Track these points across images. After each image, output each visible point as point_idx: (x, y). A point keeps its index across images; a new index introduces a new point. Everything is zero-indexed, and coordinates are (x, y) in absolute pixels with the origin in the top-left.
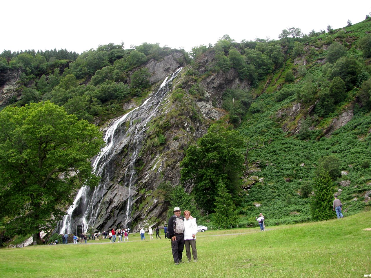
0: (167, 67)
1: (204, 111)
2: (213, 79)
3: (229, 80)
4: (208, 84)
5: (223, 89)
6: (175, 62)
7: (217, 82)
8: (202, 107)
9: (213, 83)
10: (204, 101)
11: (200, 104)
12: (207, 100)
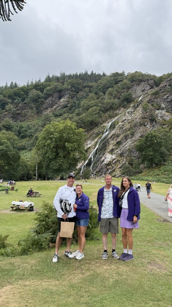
0: (143, 89)
2: (168, 97)
4: (164, 99)
6: (149, 85)
7: (170, 98)
8: (159, 113)
10: (161, 109)
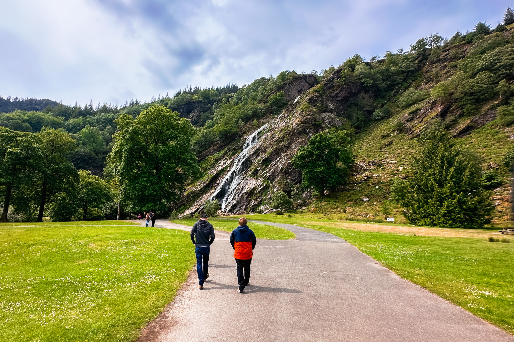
0: (299, 89)
1: (327, 120)
3: (354, 93)
4: (333, 97)
5: (348, 101)
6: (307, 84)
7: (342, 95)
8: (326, 117)
9: (338, 97)
10: (328, 112)
11: (324, 115)
12: (331, 111)
